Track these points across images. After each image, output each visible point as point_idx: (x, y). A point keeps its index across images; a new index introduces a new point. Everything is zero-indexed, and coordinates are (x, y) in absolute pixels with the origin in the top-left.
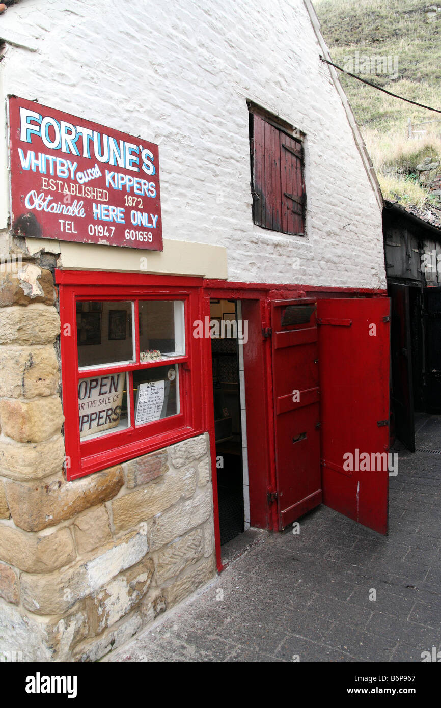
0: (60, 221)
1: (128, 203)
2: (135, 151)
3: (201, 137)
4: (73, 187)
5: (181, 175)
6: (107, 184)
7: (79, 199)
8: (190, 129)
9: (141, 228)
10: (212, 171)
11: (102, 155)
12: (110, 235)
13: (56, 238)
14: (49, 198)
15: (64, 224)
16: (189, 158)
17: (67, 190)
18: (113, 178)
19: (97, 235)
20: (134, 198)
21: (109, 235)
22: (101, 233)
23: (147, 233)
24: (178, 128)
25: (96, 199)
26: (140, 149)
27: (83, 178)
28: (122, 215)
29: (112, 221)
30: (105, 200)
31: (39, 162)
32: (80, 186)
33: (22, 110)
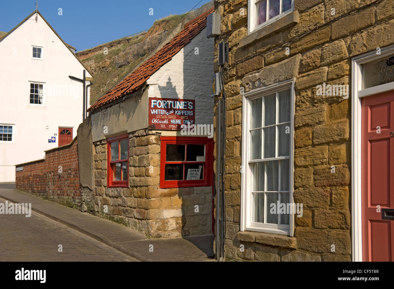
1: (183, 118)
2: (186, 103)
4: (165, 116)
6: (176, 114)
7: (167, 119)
11: (174, 106)
12: (176, 127)
13: (160, 129)
14: (158, 120)
15: (162, 126)
17: (163, 117)
18: (178, 112)
19: (171, 128)
20: (185, 116)
22: (173, 127)
25: (172, 118)
26: (188, 103)
28: (180, 122)
29: (177, 123)
30: (175, 118)
31: (156, 112)
32: (167, 115)
33: (152, 100)
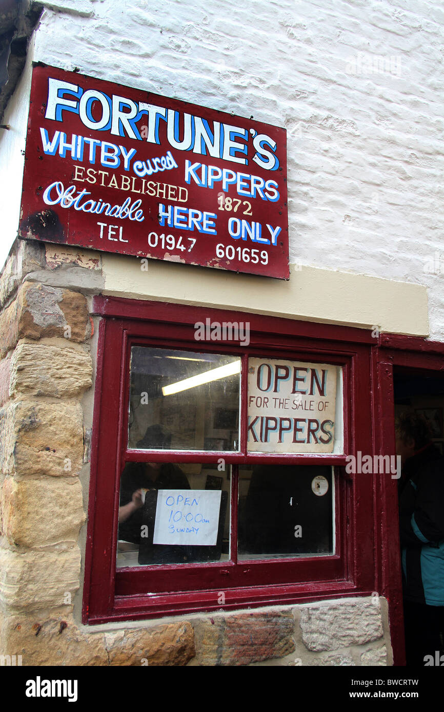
0: (99, 223)
1: (224, 207)
2: (242, 137)
3: (375, 123)
4: (126, 180)
5: (334, 175)
6: (187, 179)
7: (135, 197)
8: (353, 112)
9: (247, 243)
10: (398, 172)
11: (181, 139)
12: (187, 249)
13: (90, 247)
14: (84, 192)
15: (106, 229)
16: (351, 153)
17: (116, 184)
18: (198, 172)
19: (163, 247)
20: (235, 200)
21: (185, 249)
22: (171, 245)
23: (257, 251)
24: (330, 110)
25: (164, 197)
26: (250, 135)
27: (144, 169)
28: (211, 223)
29: (193, 230)
30: (180, 200)
31: (72, 146)
32: (139, 180)
33: (52, 82)
